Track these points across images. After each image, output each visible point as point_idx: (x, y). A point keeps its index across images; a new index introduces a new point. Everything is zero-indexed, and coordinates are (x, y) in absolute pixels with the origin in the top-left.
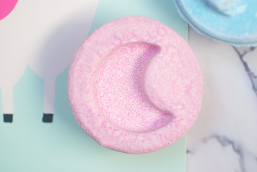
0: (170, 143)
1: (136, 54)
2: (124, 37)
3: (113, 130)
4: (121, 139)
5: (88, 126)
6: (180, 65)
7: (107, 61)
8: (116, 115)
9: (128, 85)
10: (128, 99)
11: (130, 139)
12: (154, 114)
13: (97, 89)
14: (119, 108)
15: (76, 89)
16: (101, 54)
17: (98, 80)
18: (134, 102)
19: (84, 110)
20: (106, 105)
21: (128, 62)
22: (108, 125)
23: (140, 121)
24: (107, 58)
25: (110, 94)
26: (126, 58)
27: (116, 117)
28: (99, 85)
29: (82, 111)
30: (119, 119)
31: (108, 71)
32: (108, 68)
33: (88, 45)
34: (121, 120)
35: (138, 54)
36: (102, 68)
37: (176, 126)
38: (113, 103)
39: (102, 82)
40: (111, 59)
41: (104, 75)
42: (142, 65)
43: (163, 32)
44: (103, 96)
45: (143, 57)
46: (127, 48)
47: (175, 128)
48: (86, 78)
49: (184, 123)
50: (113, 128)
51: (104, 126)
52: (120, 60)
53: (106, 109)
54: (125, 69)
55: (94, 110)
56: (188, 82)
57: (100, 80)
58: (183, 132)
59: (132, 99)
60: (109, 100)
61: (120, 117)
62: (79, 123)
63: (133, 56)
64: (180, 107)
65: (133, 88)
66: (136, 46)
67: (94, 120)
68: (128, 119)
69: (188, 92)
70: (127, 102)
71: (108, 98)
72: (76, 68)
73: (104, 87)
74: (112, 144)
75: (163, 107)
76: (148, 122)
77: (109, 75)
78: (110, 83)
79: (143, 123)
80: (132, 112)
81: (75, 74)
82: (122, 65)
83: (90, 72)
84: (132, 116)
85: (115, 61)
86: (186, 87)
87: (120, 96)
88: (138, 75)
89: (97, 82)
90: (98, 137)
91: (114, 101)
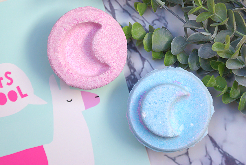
0: (108, 83)
1: (89, 30)
2: (80, 19)
3: (73, 75)
4: (78, 80)
5: (59, 72)
6: (113, 36)
7: (71, 34)
8: (77, 67)
9: (84, 49)
10: (84, 57)
11: (83, 80)
12: (99, 66)
13: (65, 51)
14: (79, 62)
15: (52, 50)
16: (66, 29)
17: (66, 45)
18: (88, 59)
19: (56, 63)
20: (71, 60)
21: (84, 34)
22: (71, 72)
23: (91, 70)
24: (71, 32)
25: (74, 54)
26: (83, 32)
27: (77, 68)
28: (67, 48)
29: (55, 64)
30: (79, 69)
31: (72, 40)
32: (72, 38)
33: (58, 24)
34: (80, 70)
35: (90, 30)
36: (68, 38)
37: (111, 72)
38: (75, 59)
39: (69, 46)
40: (74, 32)
41: (70, 42)
42: (92, 36)
43: (103, 16)
44: (69, 55)
45: (93, 32)
46: (83, 26)
47: (110, 74)
48: (57, 44)
49: (115, 71)
50: (73, 74)
51: (68, 73)
52: (79, 34)
53: (71, 63)
54: (82, 39)
55: (62, 63)
56: (118, 46)
57: (68, 45)
58: (115, 76)
59: (86, 57)
60: (73, 58)
61: (79, 67)
62: (53, 70)
63: (87, 31)
64: (113, 61)
65: (87, 50)
66: (89, 25)
67: (62, 69)
68: (84, 69)
69: (118, 52)
70: (83, 59)
71: (72, 56)
72: (52, 37)
73: (70, 50)
74: (73, 83)
75: (103, 61)
76: (96, 71)
77: (73, 43)
78: (73, 47)
79: (93, 72)
80: (87, 64)
81: (51, 41)
82: (81, 36)
83: (60, 40)
84: (86, 67)
85: (76, 34)
86: (117, 49)
87: (79, 55)
88: (90, 43)
89: (66, 47)
90: (65, 79)
91: (76, 58)
